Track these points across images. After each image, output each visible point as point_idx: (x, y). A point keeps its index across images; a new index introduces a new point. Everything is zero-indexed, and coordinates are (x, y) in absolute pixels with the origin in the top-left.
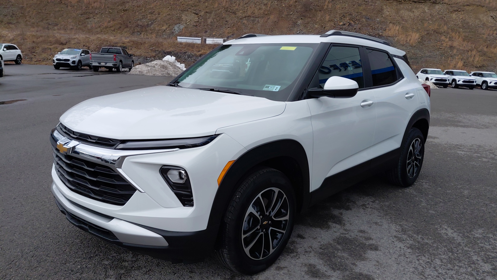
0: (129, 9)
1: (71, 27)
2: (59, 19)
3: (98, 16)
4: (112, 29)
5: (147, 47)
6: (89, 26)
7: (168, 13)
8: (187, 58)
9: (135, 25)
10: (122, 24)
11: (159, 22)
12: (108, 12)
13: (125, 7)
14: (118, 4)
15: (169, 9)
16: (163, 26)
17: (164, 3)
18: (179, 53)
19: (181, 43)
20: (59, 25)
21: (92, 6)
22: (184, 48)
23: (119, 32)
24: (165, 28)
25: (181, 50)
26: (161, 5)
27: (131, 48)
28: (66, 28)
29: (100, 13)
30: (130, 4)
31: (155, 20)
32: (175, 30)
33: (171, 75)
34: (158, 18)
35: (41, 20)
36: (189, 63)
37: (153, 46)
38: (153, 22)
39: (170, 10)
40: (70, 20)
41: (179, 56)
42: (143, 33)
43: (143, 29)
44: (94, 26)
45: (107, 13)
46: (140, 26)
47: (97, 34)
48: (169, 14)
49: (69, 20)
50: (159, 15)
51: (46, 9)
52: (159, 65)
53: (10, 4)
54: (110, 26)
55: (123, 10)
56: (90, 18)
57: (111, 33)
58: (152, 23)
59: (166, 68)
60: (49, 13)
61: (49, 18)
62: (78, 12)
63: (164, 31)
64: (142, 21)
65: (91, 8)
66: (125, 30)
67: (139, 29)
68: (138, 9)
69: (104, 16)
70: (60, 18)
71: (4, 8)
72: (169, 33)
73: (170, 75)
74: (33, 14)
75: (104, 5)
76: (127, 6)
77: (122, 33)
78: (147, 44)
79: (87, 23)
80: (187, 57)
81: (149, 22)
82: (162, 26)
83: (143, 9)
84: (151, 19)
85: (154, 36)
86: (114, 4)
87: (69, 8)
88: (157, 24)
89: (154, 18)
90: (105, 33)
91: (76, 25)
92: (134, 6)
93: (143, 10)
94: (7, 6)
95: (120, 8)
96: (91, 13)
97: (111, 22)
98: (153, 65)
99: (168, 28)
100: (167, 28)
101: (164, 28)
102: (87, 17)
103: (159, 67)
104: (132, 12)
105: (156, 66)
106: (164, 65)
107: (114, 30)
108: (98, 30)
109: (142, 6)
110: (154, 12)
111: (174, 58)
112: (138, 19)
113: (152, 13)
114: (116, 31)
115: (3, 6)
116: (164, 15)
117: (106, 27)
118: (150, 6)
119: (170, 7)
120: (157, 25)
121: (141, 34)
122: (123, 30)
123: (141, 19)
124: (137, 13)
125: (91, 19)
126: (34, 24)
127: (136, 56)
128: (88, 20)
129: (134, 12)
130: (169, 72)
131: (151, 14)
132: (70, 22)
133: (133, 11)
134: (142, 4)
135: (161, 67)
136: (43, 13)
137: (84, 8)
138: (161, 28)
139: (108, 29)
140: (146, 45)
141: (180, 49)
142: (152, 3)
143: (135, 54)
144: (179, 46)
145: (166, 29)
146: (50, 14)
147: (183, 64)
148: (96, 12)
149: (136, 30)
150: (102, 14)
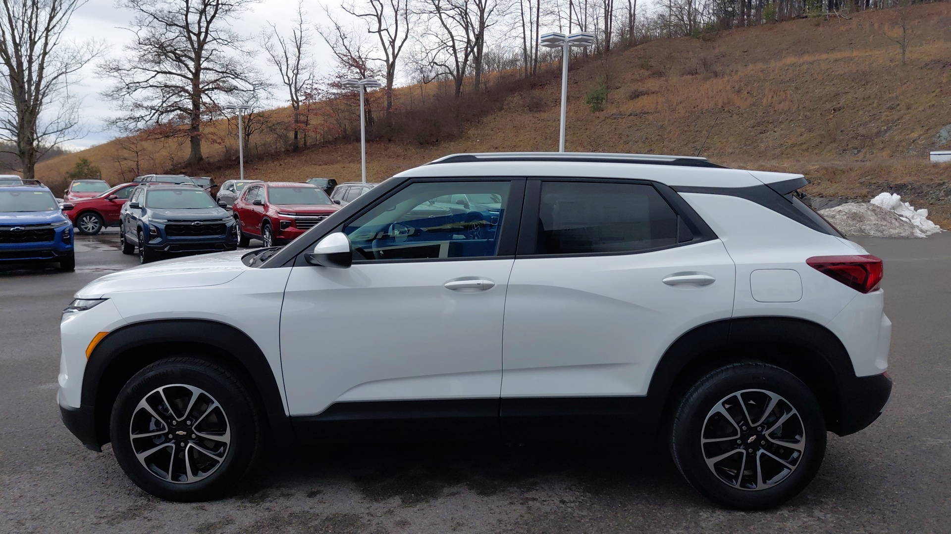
0: (845, 106)
1: (730, 151)
2: (714, 138)
3: (783, 126)
4: (804, 147)
5: (855, 177)
6: (762, 145)
7: (929, 104)
8: (942, 196)
9: (851, 136)
10: (824, 137)
11: (906, 124)
12: (802, 117)
13: (839, 103)
14: (824, 99)
15: (934, 94)
16: (913, 132)
17: (926, 84)
18: (924, 187)
19: (936, 165)
20: (711, 150)
21: (775, 109)
22: (941, 175)
23: (817, 151)
24: (916, 135)
25: (932, 179)
26: (917, 88)
27: (820, 181)
28: (723, 152)
29: (787, 119)
30: (850, 96)
31: (898, 120)
32: (939, 137)
33: (866, 233)
34: (904, 117)
35: (685, 143)
36: (945, 206)
37: (867, 174)
38: (891, 127)
39: (936, 96)
40: (731, 139)
41: (922, 192)
42: (864, 151)
43: (867, 141)
44: (771, 145)
45: (800, 118)
46: (861, 136)
47: (773, 159)
48: (933, 105)
49: (729, 139)
50: (909, 110)
51: (696, 125)
52: (844, 213)
53: (647, 123)
54: (801, 142)
55: (834, 110)
56: (768, 131)
57: (800, 155)
58: (889, 129)
59: (862, 219)
60: (700, 130)
61: (698, 139)
62: (747, 124)
63: (914, 141)
64: (868, 126)
65: (772, 113)
66: (829, 148)
67: (857, 144)
68: (865, 103)
69: (793, 125)
70: (716, 137)
71: (637, 130)
72: (923, 145)
73: (863, 234)
74: (675, 134)
75: (796, 106)
76: (843, 101)
77: (822, 153)
78: (856, 170)
79: (760, 141)
80: (942, 193)
81: (883, 128)
82: (909, 132)
83: (876, 102)
84: (887, 120)
85: (886, 153)
86: (817, 100)
87: (735, 117)
88: (899, 129)
89: (896, 117)
90: (789, 156)
91: (740, 147)
92: (857, 98)
93: (875, 105)
94: (642, 127)
95: (828, 106)
96: (771, 121)
97: (805, 135)
98: (832, 214)
99: (924, 134)
100: (920, 135)
101: (914, 135)
102: (762, 130)
103: (845, 217)
104: (851, 111)
105: (837, 214)
106: (858, 212)
107: (807, 150)
108: (776, 152)
109: (874, 97)
110: (898, 105)
111: (896, 197)
112: (860, 123)
113: (893, 108)
114: (810, 150)
115: (636, 129)
116: (921, 108)
117: (793, 146)
118: (890, 95)
119: (938, 90)
120: (900, 131)
121: (859, 152)
122: (825, 148)
123: (866, 122)
124: (861, 113)
125: (768, 133)
126: (674, 151)
127: (826, 197)
128: (762, 135)
129: (856, 109)
130: (864, 227)
131: (890, 111)
132: (731, 143)
133: (852, 108)
134: (875, 92)
135: (848, 217)
136: (691, 131)
137: (760, 114)
138: (907, 137)
139: (795, 148)
140: (853, 174)
141: (929, 177)
142: (897, 88)
143: (824, 194)
144: (930, 171)
145: (920, 138)
146: (701, 132)
147: (922, 210)
148: (780, 120)
149: (851, 146)
150: (791, 120)
